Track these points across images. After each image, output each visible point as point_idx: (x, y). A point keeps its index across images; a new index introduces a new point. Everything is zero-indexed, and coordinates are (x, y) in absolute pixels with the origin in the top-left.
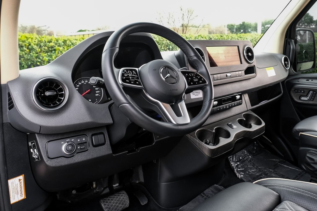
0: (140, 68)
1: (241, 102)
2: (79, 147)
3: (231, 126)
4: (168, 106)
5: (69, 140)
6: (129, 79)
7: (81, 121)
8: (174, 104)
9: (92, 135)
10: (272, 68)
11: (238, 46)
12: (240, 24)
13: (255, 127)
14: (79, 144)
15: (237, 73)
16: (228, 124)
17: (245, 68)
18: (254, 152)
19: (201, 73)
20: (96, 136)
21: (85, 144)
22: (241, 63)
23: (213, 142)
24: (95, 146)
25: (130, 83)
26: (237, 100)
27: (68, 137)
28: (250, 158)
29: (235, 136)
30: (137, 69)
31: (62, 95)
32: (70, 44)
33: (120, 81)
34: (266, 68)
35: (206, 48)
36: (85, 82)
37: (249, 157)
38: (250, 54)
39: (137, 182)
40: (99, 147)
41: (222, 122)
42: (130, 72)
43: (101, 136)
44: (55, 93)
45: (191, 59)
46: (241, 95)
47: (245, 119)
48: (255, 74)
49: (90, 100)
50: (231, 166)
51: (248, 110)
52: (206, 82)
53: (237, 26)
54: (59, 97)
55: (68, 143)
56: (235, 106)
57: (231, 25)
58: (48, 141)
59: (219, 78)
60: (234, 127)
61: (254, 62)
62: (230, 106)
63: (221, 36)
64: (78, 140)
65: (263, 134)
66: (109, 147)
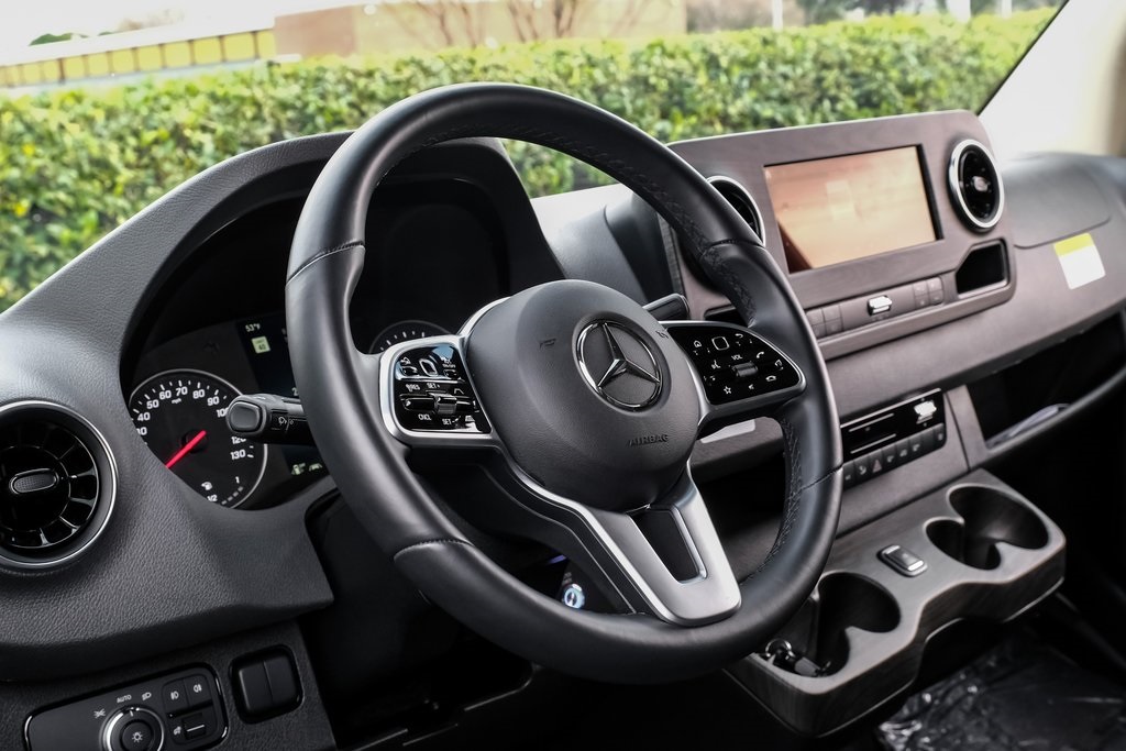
0: (466, 331)
1: (940, 437)
2: (177, 731)
3: (896, 564)
4: (627, 524)
5: (128, 697)
6: (428, 406)
7: (188, 610)
8: (648, 506)
9: (238, 664)
10: (1086, 237)
11: (919, 149)
13: (1017, 563)
14: (177, 714)
15: (920, 287)
16: (879, 556)
17: (956, 260)
18: (992, 664)
19: (769, 330)
20: (256, 668)
21: (203, 711)
22: (938, 234)
23: (813, 652)
24: (251, 717)
25: (436, 424)
26: (921, 428)
27: (121, 681)
28: (971, 694)
29: (922, 619)
30: (454, 340)
31: (90, 487)
32: (19, 127)
33: (390, 424)
34: (1057, 246)
35: (762, 174)
36: (174, 393)
37: (965, 688)
38: (979, 184)
40: (273, 720)
41: (849, 543)
42: (426, 366)
43: (276, 666)
44: (56, 478)
45: (708, 259)
46: (938, 400)
47: (960, 520)
48: (1004, 283)
49: (208, 486)
50: (881, 740)
51: (969, 471)
52: (795, 379)
54: (73, 495)
55: (126, 712)
56: (912, 457)
58: (33, 707)
59: (834, 328)
60: (915, 566)
61: (999, 223)
62: (890, 459)
63: (765, 42)
64: (174, 696)
65: (1058, 590)
66: (322, 718)
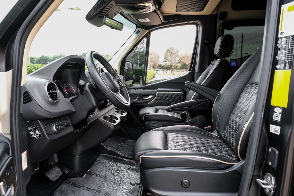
9: (64, 120)
12: (40, 58)
16: (113, 113)
27: (54, 121)
29: (120, 119)
39: (53, 163)
47: (117, 111)
53: (37, 59)
57: (32, 57)
58: (45, 124)
60: (117, 114)
64: (59, 123)
